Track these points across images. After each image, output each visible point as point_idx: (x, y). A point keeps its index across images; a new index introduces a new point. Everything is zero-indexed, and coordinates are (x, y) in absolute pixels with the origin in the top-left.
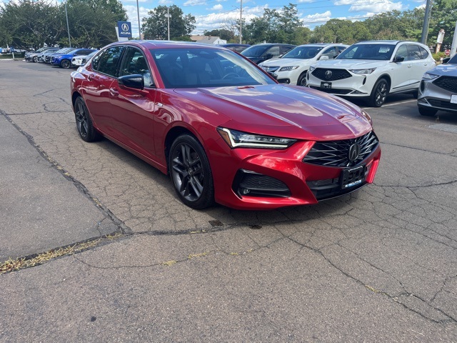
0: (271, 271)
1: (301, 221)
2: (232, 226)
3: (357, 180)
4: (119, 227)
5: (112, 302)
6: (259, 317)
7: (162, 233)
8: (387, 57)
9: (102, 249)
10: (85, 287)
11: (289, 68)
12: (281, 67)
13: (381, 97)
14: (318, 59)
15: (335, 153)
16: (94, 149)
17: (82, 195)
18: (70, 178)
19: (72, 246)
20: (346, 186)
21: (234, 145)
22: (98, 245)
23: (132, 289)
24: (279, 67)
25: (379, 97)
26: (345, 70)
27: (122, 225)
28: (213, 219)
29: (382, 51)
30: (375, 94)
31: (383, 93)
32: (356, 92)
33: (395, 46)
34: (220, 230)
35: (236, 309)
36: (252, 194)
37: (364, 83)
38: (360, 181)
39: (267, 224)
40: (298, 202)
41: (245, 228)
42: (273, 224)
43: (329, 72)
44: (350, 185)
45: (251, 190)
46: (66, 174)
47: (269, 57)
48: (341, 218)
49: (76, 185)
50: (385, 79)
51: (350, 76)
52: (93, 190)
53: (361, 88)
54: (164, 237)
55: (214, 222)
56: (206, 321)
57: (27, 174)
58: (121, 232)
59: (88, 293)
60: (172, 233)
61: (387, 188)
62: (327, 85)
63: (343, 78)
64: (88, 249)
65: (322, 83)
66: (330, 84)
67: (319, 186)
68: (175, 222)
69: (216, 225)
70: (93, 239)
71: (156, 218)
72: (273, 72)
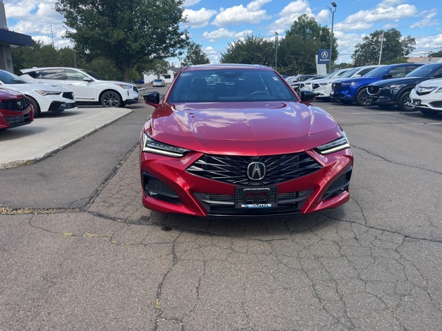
3: (265, 203)
12: (439, 87)
15: (228, 168)
17: (101, 181)
18: (115, 170)
20: (243, 206)
22: (55, 213)
24: (435, 88)
27: (88, 205)
36: (159, 197)
38: (269, 205)
44: (250, 206)
46: (118, 166)
49: (110, 174)
58: (83, 208)
60: (106, 217)
64: (47, 213)
67: (211, 200)
68: (123, 210)
69: (144, 220)
70: (60, 209)
71: (116, 205)
72: (429, 93)
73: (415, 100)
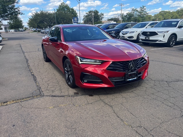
0: (87, 113)
1: (111, 94)
2: (82, 95)
3: (134, 77)
4: (40, 93)
5: (23, 121)
6: (73, 131)
7: (55, 96)
8: (175, 26)
9: (30, 101)
10: (17, 114)
11: (133, 32)
12: (130, 32)
13: (173, 43)
14: (146, 28)
15: (122, 66)
16: (47, 64)
17: (34, 81)
18: (33, 75)
19: (20, 99)
20: (128, 80)
21: (80, 63)
22: (29, 100)
23: (32, 116)
24: (129, 32)
25: (171, 43)
26: (155, 32)
27: (42, 93)
28: (76, 92)
29: (173, 23)
30: (170, 41)
31: (173, 41)
32: (160, 41)
33: (179, 21)
34: (77, 96)
35: (66, 126)
36: (88, 82)
37: (164, 37)
38: (136, 78)
39: (96, 94)
40: (106, 86)
41: (86, 96)
42: (98, 95)
43: (148, 33)
44: (130, 79)
45: (88, 81)
46: (32, 73)
47: (127, 28)
48: (129, 94)
49: (33, 77)
50: (174, 35)
51: (158, 34)
52: (38, 79)
53: (163, 39)
54: (54, 98)
55: (76, 93)
56: (52, 130)
57: (19, 73)
58: (40, 95)
59: (17, 117)
60: (58, 96)
61: (156, 82)
62: (147, 38)
63: (154, 35)
64: (25, 101)
65: (146, 38)
66: (149, 38)
67: (115, 80)
68: (62, 92)
69: (76, 94)
70: (29, 97)
71: (55, 90)
72: (127, 34)
73: (122, 37)
